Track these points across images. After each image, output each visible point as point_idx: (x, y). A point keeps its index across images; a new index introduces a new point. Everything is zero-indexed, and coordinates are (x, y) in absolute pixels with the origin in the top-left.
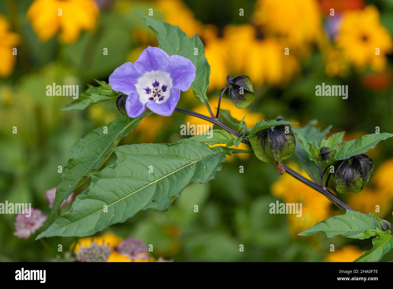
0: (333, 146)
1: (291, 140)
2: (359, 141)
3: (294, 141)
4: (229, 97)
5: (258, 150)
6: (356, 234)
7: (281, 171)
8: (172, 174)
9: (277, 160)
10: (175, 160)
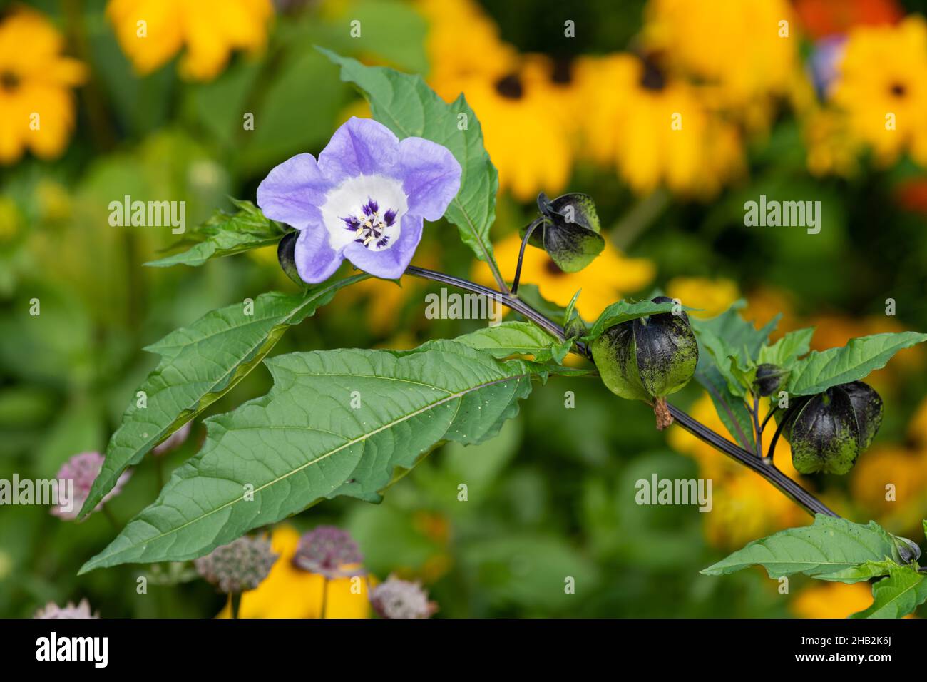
0: (787, 362)
1: (688, 347)
2: (849, 351)
3: (694, 349)
4: (544, 245)
5: (610, 372)
6: (837, 571)
7: (663, 421)
8: (402, 422)
9: (653, 395)
10: (411, 389)
